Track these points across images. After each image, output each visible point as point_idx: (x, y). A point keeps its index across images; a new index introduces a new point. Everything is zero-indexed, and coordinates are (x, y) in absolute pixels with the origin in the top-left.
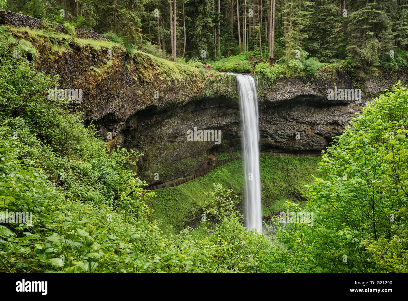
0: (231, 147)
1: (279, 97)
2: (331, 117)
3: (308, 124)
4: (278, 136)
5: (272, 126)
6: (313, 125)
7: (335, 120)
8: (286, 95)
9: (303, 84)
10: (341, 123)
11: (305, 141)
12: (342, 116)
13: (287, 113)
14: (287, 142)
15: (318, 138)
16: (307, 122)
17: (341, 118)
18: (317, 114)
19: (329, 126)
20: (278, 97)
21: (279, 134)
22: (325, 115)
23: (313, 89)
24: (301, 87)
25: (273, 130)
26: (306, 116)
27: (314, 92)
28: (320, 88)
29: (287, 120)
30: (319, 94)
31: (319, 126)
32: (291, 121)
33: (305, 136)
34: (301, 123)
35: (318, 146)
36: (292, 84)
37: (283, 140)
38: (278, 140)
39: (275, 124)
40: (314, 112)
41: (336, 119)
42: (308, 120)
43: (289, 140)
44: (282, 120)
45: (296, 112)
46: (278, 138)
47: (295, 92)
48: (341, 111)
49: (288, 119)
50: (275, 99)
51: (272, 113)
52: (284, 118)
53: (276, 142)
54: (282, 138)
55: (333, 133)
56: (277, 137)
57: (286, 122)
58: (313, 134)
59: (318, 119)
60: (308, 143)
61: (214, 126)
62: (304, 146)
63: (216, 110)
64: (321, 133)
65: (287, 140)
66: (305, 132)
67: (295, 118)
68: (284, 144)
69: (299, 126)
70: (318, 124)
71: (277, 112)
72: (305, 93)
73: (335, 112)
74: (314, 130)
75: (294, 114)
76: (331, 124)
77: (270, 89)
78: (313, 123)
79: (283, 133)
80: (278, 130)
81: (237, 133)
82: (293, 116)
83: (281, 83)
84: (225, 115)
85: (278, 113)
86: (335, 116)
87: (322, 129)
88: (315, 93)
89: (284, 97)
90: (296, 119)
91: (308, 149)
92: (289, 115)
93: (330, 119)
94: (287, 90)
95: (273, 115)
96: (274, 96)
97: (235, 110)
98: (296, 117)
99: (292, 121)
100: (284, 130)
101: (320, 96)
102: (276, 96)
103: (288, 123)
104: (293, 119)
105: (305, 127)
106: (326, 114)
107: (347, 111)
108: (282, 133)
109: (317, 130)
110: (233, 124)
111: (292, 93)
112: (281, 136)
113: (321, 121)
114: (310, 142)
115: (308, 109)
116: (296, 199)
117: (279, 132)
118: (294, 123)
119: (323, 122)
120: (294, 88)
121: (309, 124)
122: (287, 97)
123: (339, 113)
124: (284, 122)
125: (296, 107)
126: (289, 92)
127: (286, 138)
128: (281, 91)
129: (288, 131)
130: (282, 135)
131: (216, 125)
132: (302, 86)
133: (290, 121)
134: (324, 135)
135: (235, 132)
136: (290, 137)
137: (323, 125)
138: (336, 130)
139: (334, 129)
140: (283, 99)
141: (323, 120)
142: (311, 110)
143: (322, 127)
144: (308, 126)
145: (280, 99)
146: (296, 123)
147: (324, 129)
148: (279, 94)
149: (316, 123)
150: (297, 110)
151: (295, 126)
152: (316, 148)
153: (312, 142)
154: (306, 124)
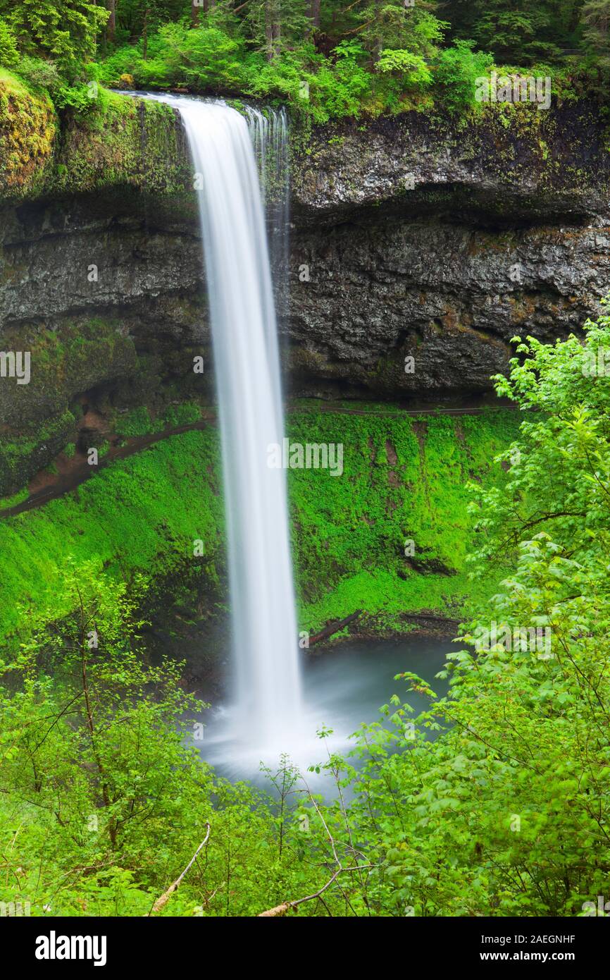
0: (165, 382)
1: (340, 192)
2: (532, 267)
3: (449, 291)
4: (343, 338)
5: (319, 301)
6: (467, 295)
7: (544, 277)
8: (366, 184)
9: (427, 144)
10: (564, 290)
11: (441, 355)
12: (569, 264)
13: (372, 251)
14: (375, 359)
15: (485, 342)
16: (448, 284)
17: (565, 270)
18: (483, 257)
19: (526, 301)
20: (337, 193)
21: (347, 332)
22: (508, 259)
23: (464, 162)
24: (422, 154)
25: (324, 315)
26: (441, 263)
27: (470, 172)
28: (489, 161)
29: (373, 279)
30: (488, 182)
31: (489, 299)
32: (388, 280)
33: (439, 336)
34: (425, 288)
36: (390, 142)
37: (362, 354)
38: (343, 355)
39: (330, 295)
40: (471, 249)
41: (547, 273)
42: (450, 278)
43: (382, 354)
44: (354, 278)
45: (407, 250)
46: (343, 346)
47: (401, 172)
48: (566, 243)
49: (378, 275)
50: (329, 197)
51: (317, 252)
52: (361, 271)
53: (334, 358)
54: (355, 344)
55: (537, 323)
56: (339, 343)
57: (371, 287)
58: (468, 328)
59: (483, 272)
60: (451, 366)
61: (97, 302)
62: (435, 375)
63: (102, 240)
64: (496, 324)
65: (373, 354)
66: (438, 322)
67: (404, 271)
68: (366, 366)
69: (417, 301)
70: (484, 293)
71: (338, 248)
72: (437, 178)
73: (544, 249)
74: (471, 313)
76: (529, 292)
77: (308, 162)
78: (468, 290)
79: (360, 325)
80: (340, 318)
81: (186, 329)
82: (396, 262)
83: (349, 139)
84: (139, 259)
85: (340, 251)
86: (543, 262)
87: (499, 310)
88: (472, 178)
89: (362, 193)
90: (406, 276)
91: (449, 383)
92: (380, 260)
93: (525, 273)
94: (371, 164)
95: (323, 258)
96: (324, 186)
97: (179, 241)
98: (408, 267)
99: (391, 283)
100: (363, 316)
101: (491, 190)
102: (331, 187)
103: (376, 290)
104: (394, 274)
105: (439, 305)
106: (514, 255)
107: (587, 243)
108: (355, 326)
109: (482, 313)
110: (171, 293)
111: (390, 175)
112: (353, 339)
113: (497, 281)
114: (458, 357)
115: (448, 238)
116: (408, 571)
117: (344, 324)
118: (400, 288)
119: (501, 285)
120: (397, 158)
121: (452, 293)
122: (372, 189)
123: (559, 253)
124: (362, 285)
125: (406, 228)
126: (380, 174)
127: (370, 347)
128: (349, 167)
129: (377, 321)
130: (355, 335)
131: (107, 298)
132: (424, 149)
133: (384, 283)
134: (507, 332)
135: (180, 325)
136: (387, 341)
137: (502, 295)
138: (549, 313)
139: (541, 311)
140: (358, 201)
141: (503, 278)
142: (460, 240)
143: (499, 306)
144: (448, 301)
145: (345, 197)
146: (408, 289)
147: (506, 309)
148: (340, 179)
149: (479, 288)
150: (408, 241)
151: (404, 299)
152: (478, 381)
153: (463, 361)
154: (442, 292)
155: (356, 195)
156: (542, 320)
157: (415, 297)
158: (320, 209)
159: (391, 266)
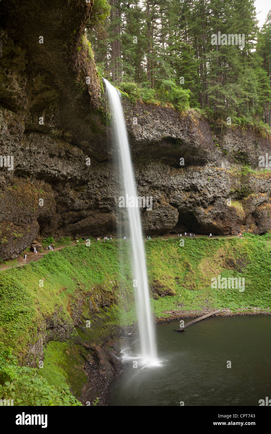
2: (189, 180)
6: (169, 191)
7: (194, 183)
8: (153, 133)
10: (199, 188)
11: (158, 215)
12: (201, 179)
13: (140, 172)
15: (173, 210)
16: (163, 186)
17: (200, 181)
18: (174, 177)
19: (186, 193)
20: (144, 135)
22: (182, 177)
23: (181, 131)
24: (170, 125)
26: (162, 178)
27: (183, 135)
29: (139, 184)
30: (187, 140)
31: (176, 192)
32: (144, 184)
33: (159, 207)
34: (157, 188)
35: (170, 222)
36: (162, 117)
40: (171, 173)
41: (194, 182)
42: (164, 184)
45: (152, 172)
46: (125, 213)
47: (164, 130)
48: (201, 171)
49: (141, 182)
50: (141, 136)
55: (189, 202)
56: (123, 212)
57: (138, 187)
58: (168, 204)
59: (175, 181)
60: (161, 220)
62: (155, 224)
64: (177, 202)
66: (159, 201)
67: (150, 180)
69: (152, 193)
70: (175, 190)
72: (174, 136)
73: (194, 173)
74: (170, 198)
75: (149, 174)
76: (188, 189)
78: (170, 188)
82: (147, 176)
83: (150, 113)
86: (193, 178)
87: (179, 196)
88: (182, 137)
89: (152, 136)
90: (150, 183)
91: (158, 227)
92: (143, 176)
93: (187, 183)
94: (156, 125)
99: (145, 186)
101: (187, 143)
102: (142, 132)
104: (147, 181)
105: (159, 195)
106: (184, 176)
107: (206, 171)
109: (173, 197)
111: (161, 131)
113: (179, 185)
115: (164, 169)
118: (147, 188)
119: (180, 186)
120: (163, 124)
121: (164, 190)
122: (155, 135)
123: (198, 175)
125: (152, 163)
126: (158, 130)
128: (149, 124)
132: (171, 123)
133: (142, 186)
134: (179, 206)
137: (180, 191)
138: (194, 198)
139: (191, 197)
140: (150, 139)
141: (181, 184)
142: (168, 170)
143: (179, 194)
144: (162, 194)
145: (147, 137)
146: (149, 189)
147: (181, 196)
148: (145, 129)
149: (173, 187)
150: (152, 169)
151: (148, 193)
152: (168, 226)
153: (165, 217)
154: (161, 190)
155: (150, 137)
156: (191, 200)
157: (152, 191)
158: (138, 141)
159: (146, 178)
